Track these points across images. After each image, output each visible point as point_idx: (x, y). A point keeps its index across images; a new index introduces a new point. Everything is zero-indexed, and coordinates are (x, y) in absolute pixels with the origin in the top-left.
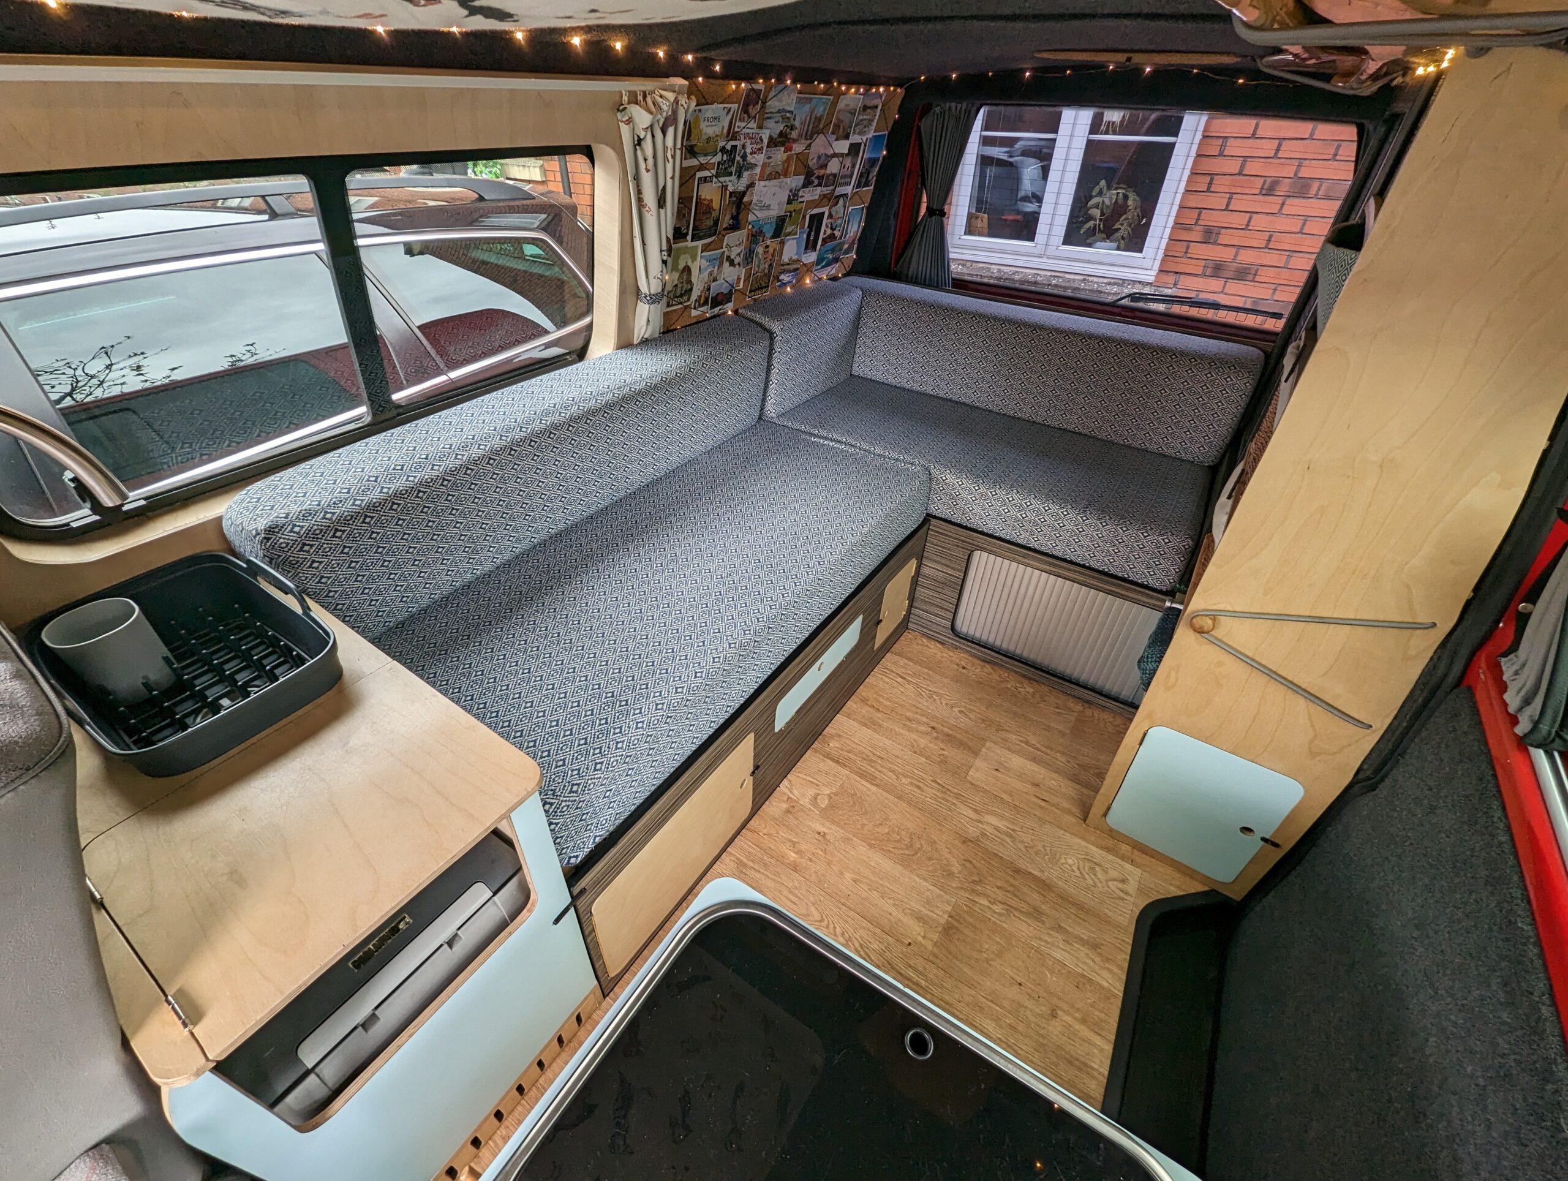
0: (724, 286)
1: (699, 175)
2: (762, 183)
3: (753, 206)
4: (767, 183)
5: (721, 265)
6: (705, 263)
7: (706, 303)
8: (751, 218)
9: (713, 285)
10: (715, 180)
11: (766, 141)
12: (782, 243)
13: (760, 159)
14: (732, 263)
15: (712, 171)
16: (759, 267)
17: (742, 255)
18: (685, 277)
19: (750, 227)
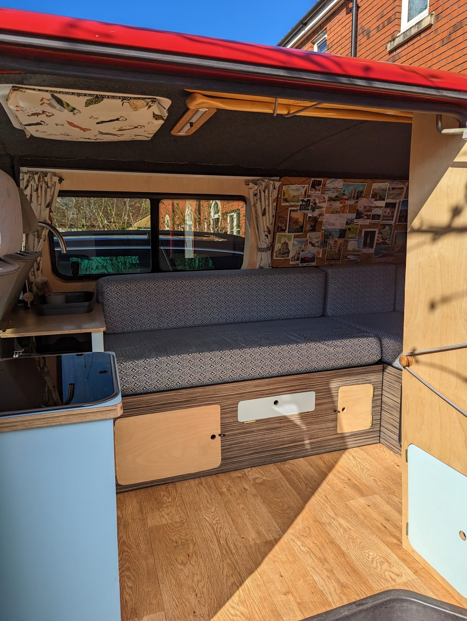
0: (308, 254)
1: (290, 209)
2: (328, 215)
3: (323, 223)
4: (331, 215)
5: (306, 245)
6: (296, 243)
7: (298, 259)
8: (323, 228)
9: (301, 253)
10: (299, 211)
11: (327, 199)
12: (347, 241)
13: (325, 205)
14: (313, 245)
15: (298, 208)
16: (331, 249)
17: (319, 243)
18: (285, 247)
19: (323, 231)
